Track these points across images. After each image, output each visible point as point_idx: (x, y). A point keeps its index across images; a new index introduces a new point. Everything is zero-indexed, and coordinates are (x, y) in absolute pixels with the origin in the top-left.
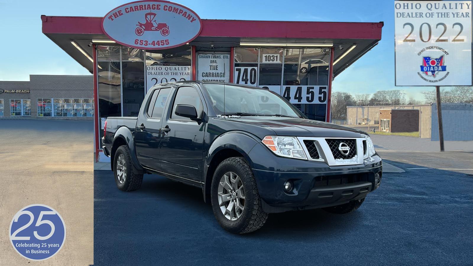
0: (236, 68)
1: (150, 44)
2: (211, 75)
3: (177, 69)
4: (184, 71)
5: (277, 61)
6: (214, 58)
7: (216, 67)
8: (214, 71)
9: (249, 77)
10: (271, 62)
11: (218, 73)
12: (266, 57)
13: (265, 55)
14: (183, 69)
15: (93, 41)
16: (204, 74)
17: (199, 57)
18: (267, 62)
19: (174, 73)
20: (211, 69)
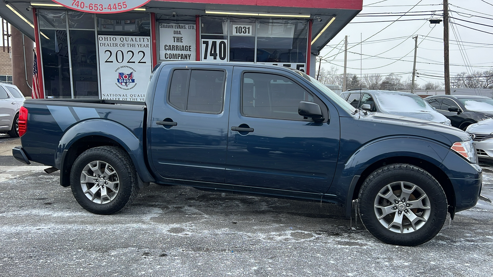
0: (203, 40)
1: (106, 8)
2: (175, 48)
3: (134, 40)
4: (142, 42)
5: (249, 33)
6: (178, 28)
7: (181, 39)
8: (179, 44)
9: (218, 52)
10: (242, 34)
11: (183, 46)
12: (236, 28)
13: (236, 26)
14: (142, 40)
15: (32, 4)
16: (167, 47)
17: (160, 26)
18: (238, 34)
19: (131, 45)
20: (174, 42)
